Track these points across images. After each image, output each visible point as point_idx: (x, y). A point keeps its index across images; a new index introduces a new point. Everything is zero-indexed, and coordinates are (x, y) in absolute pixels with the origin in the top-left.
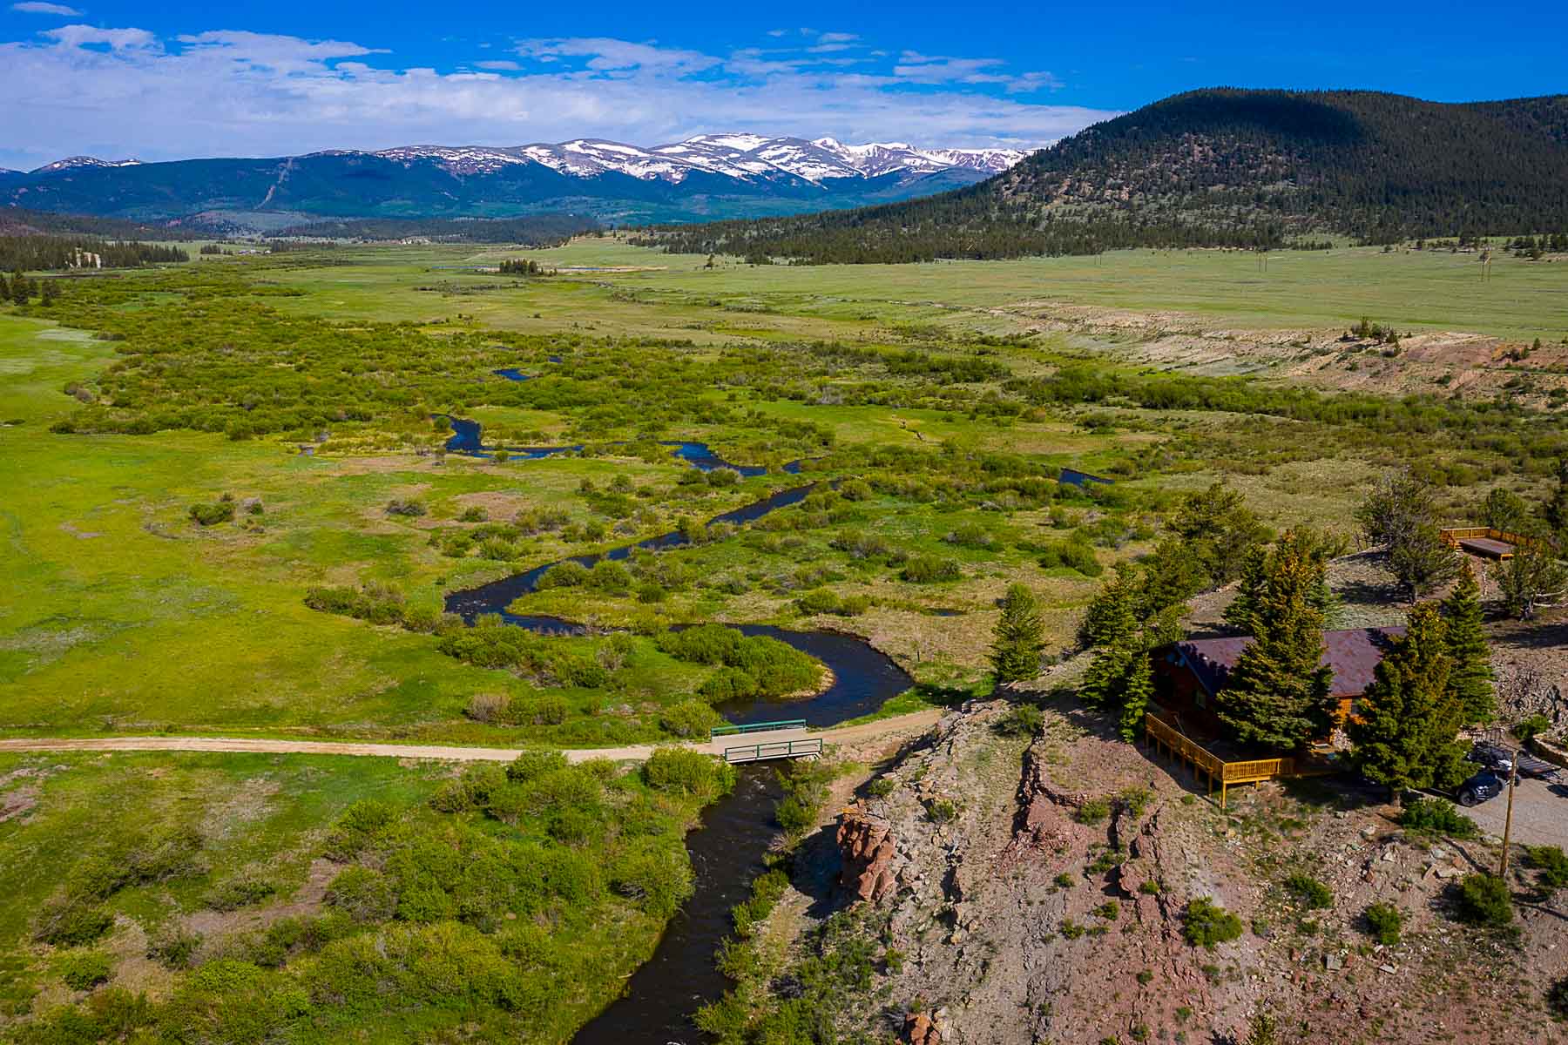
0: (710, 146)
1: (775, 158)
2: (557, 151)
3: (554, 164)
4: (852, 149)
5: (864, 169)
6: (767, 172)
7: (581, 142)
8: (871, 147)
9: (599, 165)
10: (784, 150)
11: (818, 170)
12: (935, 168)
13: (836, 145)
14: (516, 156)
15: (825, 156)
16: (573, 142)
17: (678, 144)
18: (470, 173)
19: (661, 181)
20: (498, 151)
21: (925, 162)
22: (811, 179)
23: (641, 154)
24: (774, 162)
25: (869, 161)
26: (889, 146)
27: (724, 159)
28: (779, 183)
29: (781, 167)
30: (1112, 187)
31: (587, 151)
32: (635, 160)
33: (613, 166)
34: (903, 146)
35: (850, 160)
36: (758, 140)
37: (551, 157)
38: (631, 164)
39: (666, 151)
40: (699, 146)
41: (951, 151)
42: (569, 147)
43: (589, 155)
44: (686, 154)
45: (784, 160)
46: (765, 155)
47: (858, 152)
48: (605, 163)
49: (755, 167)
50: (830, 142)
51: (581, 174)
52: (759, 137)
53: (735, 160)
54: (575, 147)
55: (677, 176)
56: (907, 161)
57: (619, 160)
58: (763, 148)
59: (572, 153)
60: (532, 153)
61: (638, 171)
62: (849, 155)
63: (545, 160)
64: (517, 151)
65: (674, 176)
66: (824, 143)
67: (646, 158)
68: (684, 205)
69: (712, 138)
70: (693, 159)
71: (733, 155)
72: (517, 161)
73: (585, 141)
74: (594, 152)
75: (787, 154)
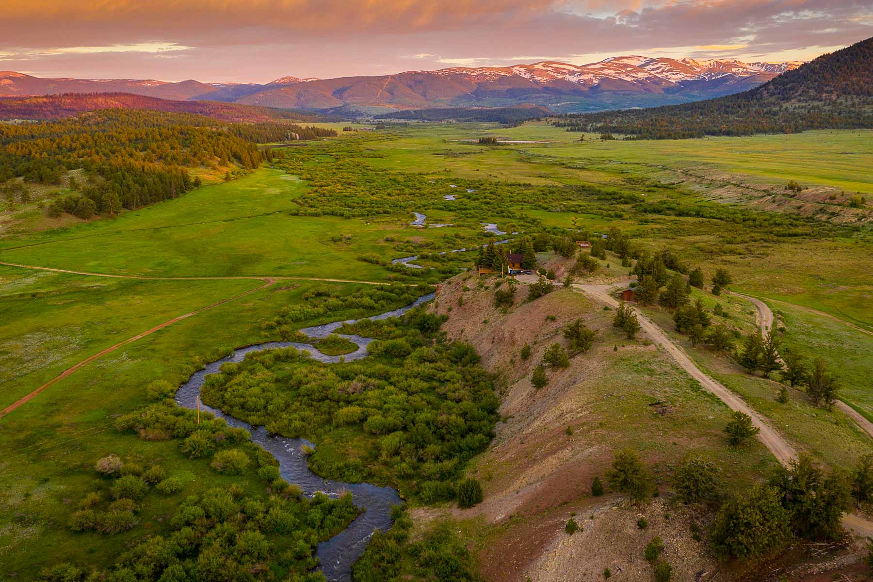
0: (616, 64)
1: (653, 70)
2: (530, 69)
3: (527, 76)
4: (700, 64)
5: (706, 75)
6: (648, 78)
7: (543, 64)
8: (711, 62)
9: (552, 76)
10: (659, 65)
11: (679, 76)
12: (752, 73)
13: (690, 62)
14: (507, 72)
15: (684, 68)
16: (538, 63)
17: (597, 63)
18: (482, 82)
19: (586, 84)
20: (497, 69)
21: (745, 70)
22: (674, 82)
23: (576, 70)
24: (652, 72)
25: (710, 70)
26: (722, 61)
27: (624, 71)
28: (655, 84)
29: (657, 75)
30: (827, 92)
31: (546, 68)
32: (572, 73)
33: (560, 76)
34: (730, 61)
35: (699, 70)
36: (644, 60)
37: (526, 72)
38: (570, 75)
39: (590, 67)
40: (610, 64)
41: (760, 63)
42: (536, 67)
43: (547, 71)
44: (602, 69)
45: (658, 71)
46: (648, 68)
47: (703, 66)
48: (555, 75)
49: (641, 75)
50: (686, 60)
51: (542, 81)
53: (630, 71)
54: (540, 67)
55: (596, 82)
56: (734, 70)
57: (564, 73)
58: (647, 64)
59: (538, 69)
60: (516, 70)
61: (574, 79)
62: (698, 67)
63: (523, 74)
64: (508, 69)
65: (594, 81)
67: (579, 72)
68: (600, 98)
69: (617, 60)
70: (605, 72)
71: (629, 69)
72: (507, 75)
73: (545, 62)
74: (550, 69)
75: (660, 67)
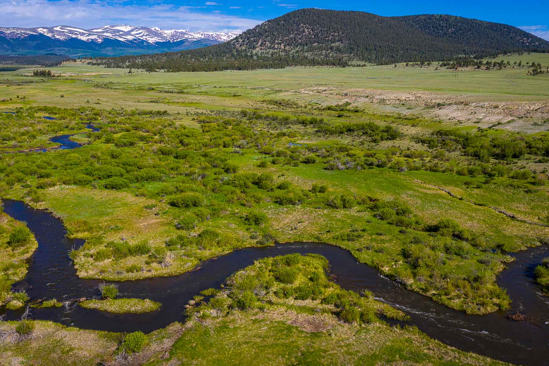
0: (112, 29)
1: (137, 34)
2: (51, 30)
3: (50, 35)
4: (166, 31)
5: (171, 39)
6: (134, 39)
7: (60, 27)
8: (173, 31)
9: (68, 36)
10: (140, 31)
11: (154, 39)
12: (196, 39)
13: (160, 30)
15: (156, 34)
16: (57, 27)
17: (99, 28)
18: (15, 38)
19: (93, 42)
20: (26, 29)
21: (192, 37)
22: (151, 42)
23: (85, 32)
24: (136, 36)
25: (172, 36)
26: (179, 31)
27: (118, 34)
28: (139, 43)
29: (139, 37)
31: (63, 30)
32: (83, 34)
33: (74, 36)
34: (184, 31)
35: (166, 35)
36: (130, 28)
37: (48, 32)
38: (81, 36)
39: (94, 31)
40: (107, 29)
41: (202, 33)
42: (55, 29)
43: (64, 32)
44: (103, 32)
45: (141, 35)
46: (133, 33)
47: (168, 33)
48: (70, 35)
49: (130, 38)
50: (157, 29)
51: (61, 39)
52: (130, 26)
53: (122, 35)
54: (58, 29)
55: (100, 41)
56: (186, 36)
57: (76, 34)
58: (132, 30)
59: (57, 31)
60: (40, 30)
61: (84, 38)
62: (165, 34)
63: (46, 33)
64: (34, 30)
65: (98, 40)
66: (155, 29)
67: (87, 33)
68: (103, 52)
69: (113, 27)
70: (105, 34)
71: (121, 33)
72: (34, 33)
73: (62, 26)
74: (66, 31)
75: (141, 33)
